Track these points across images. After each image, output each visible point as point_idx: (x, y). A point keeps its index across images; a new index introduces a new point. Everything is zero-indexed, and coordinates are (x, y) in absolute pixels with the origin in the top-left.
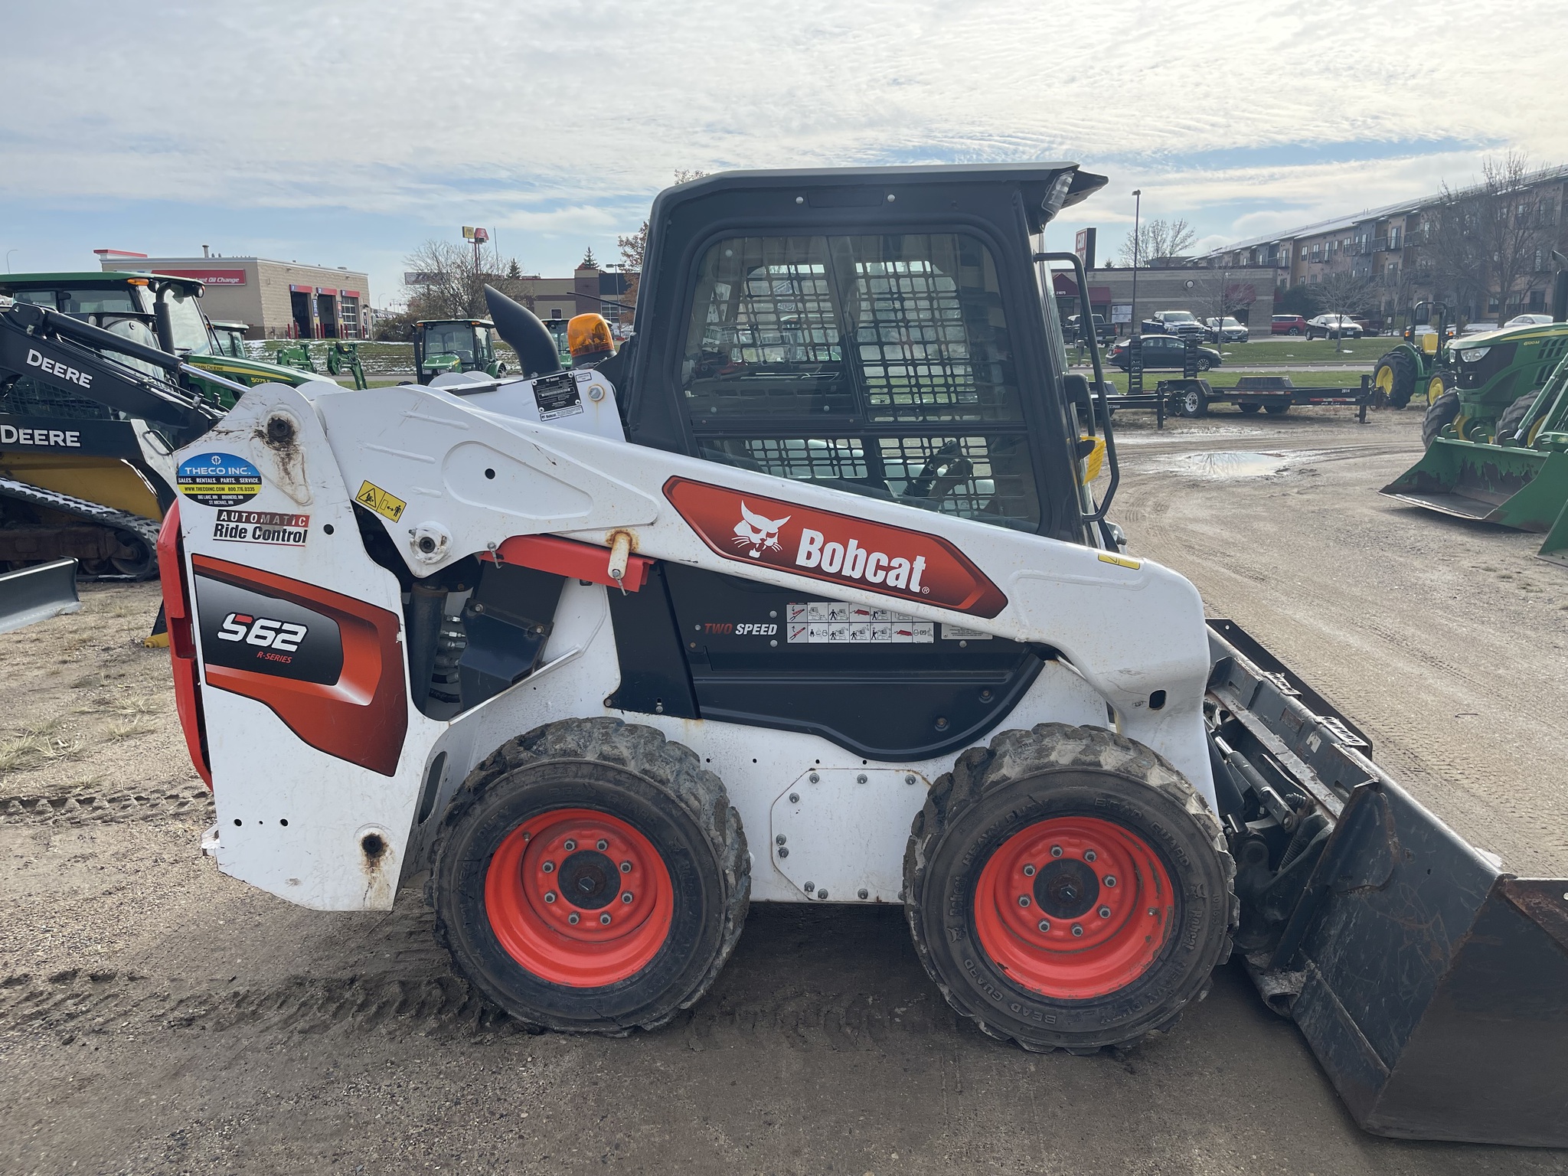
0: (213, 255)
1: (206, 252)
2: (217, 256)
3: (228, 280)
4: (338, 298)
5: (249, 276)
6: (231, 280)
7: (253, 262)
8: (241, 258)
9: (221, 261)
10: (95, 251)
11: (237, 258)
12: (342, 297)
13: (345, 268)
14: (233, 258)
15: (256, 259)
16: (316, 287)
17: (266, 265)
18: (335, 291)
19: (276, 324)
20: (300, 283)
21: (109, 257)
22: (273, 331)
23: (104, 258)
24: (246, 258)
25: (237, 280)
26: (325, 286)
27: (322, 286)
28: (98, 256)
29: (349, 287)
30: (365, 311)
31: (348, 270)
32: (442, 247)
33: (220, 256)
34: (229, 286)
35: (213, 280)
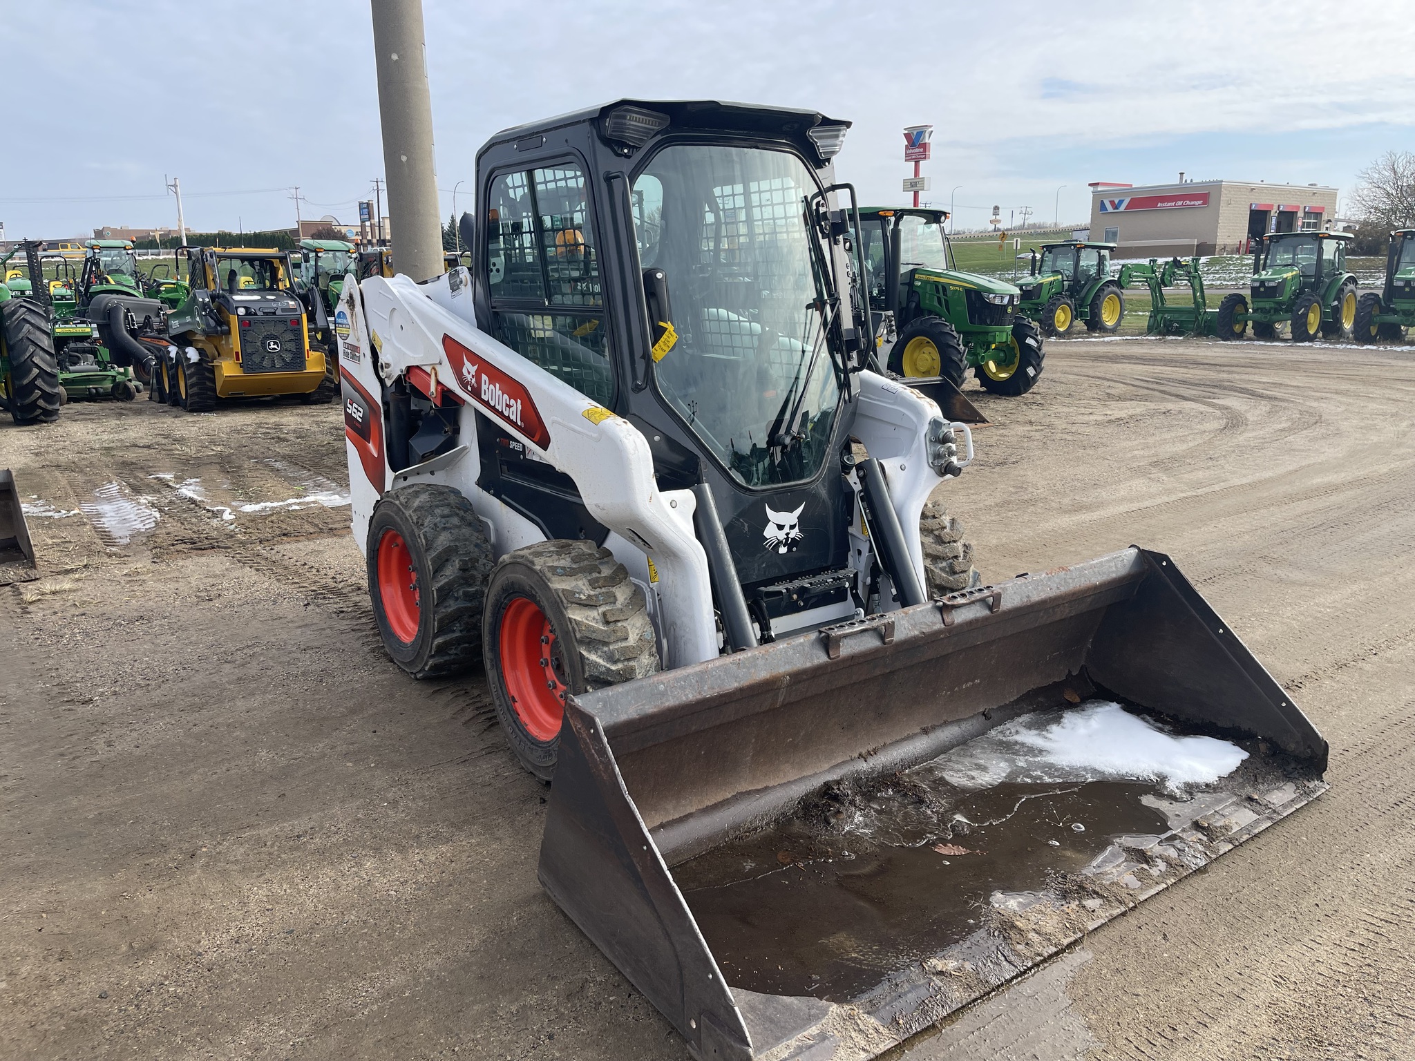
0: (1186, 181)
1: (1181, 179)
2: (1189, 182)
3: (1192, 203)
4: (1300, 214)
5: (1212, 199)
6: (1196, 202)
7: (1218, 185)
8: (1210, 182)
9: (1193, 185)
10: (1090, 185)
11: (1206, 182)
12: (1305, 213)
13: (1315, 185)
14: (1202, 182)
15: (1222, 181)
16: (1277, 204)
17: (1231, 187)
18: (1298, 207)
19: (1228, 241)
20: (1260, 201)
21: (1100, 189)
22: (1224, 248)
23: (1095, 189)
24: (1214, 182)
25: (1200, 202)
26: (1286, 204)
27: (1285, 203)
28: (1091, 189)
29: (1314, 203)
30: (1328, 226)
31: (1318, 186)
32: (1402, 157)
33: (1191, 181)
34: (1193, 208)
35: (1180, 203)
